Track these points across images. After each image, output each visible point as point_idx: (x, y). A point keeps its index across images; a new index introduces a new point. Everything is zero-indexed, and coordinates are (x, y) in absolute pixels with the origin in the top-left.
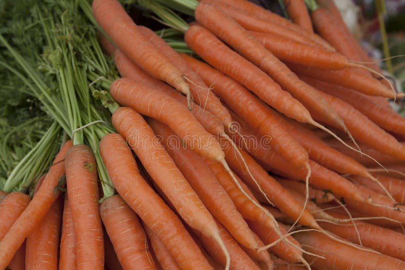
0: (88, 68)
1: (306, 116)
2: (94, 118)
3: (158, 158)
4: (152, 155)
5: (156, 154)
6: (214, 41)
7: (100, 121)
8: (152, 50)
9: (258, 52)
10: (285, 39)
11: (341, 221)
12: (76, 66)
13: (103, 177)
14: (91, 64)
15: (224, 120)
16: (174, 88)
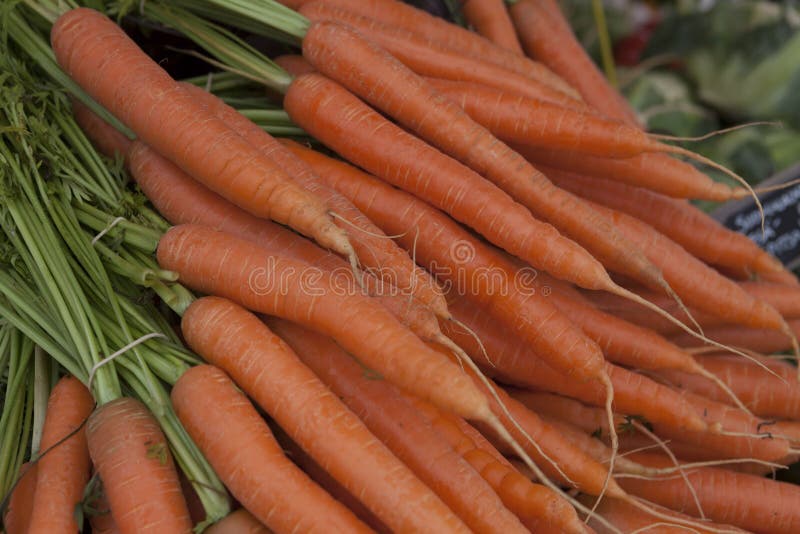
0: (73, 195)
1: (601, 277)
2: (137, 330)
3: (330, 420)
4: (316, 414)
5: (325, 411)
6: (364, 113)
7: (152, 335)
8: (244, 154)
9: (463, 132)
10: (509, 95)
11: (659, 471)
12: (48, 196)
13: (195, 472)
14: (78, 186)
15: (433, 303)
16: (313, 240)
